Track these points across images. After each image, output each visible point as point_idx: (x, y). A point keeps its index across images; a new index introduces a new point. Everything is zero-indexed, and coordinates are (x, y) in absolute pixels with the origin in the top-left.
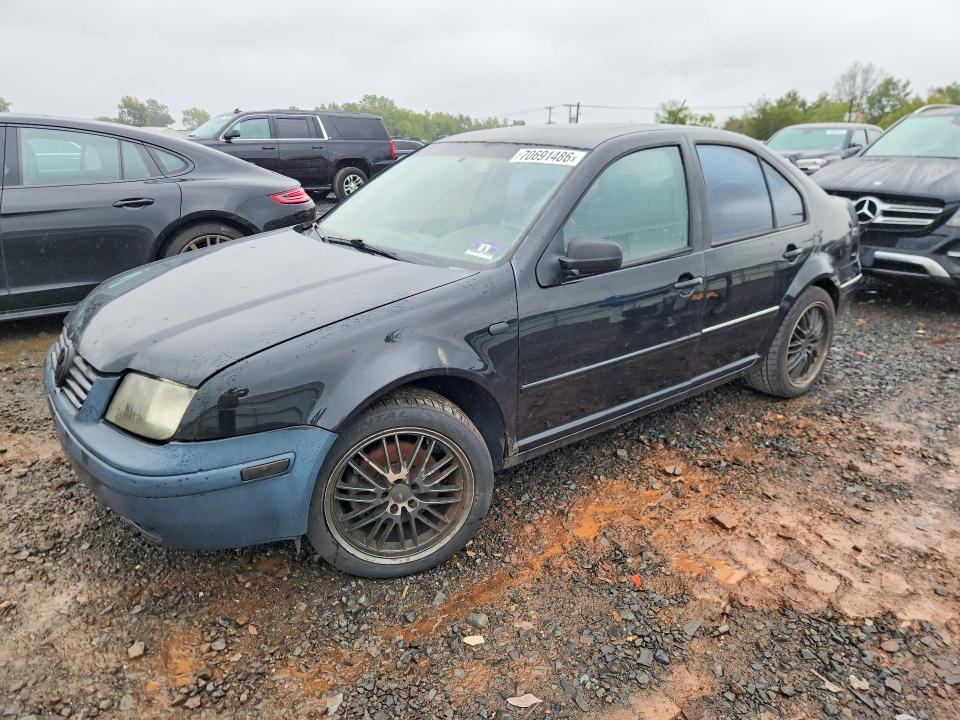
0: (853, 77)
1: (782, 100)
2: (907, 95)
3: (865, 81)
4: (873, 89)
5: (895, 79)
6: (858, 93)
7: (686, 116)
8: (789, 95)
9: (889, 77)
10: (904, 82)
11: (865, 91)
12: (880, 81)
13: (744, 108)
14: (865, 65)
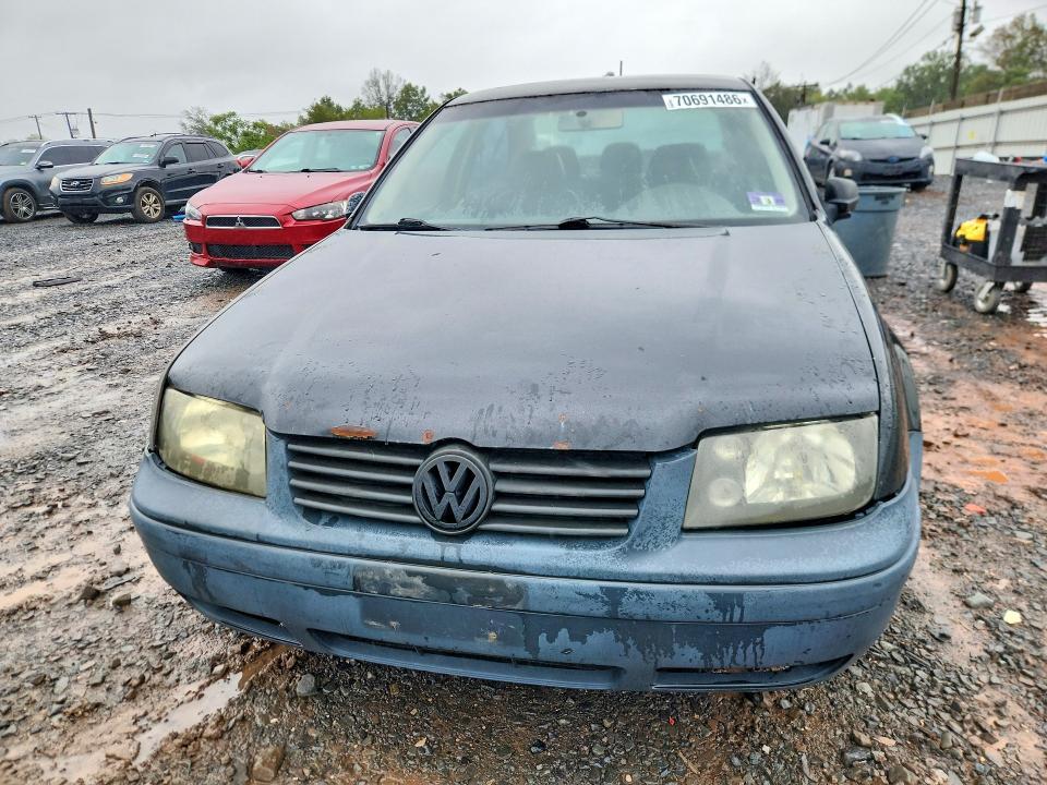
0: (376, 83)
1: (317, 106)
2: (426, 100)
3: (388, 87)
4: (397, 94)
5: (413, 85)
6: (385, 99)
7: (236, 123)
8: (323, 101)
9: (407, 83)
10: (420, 88)
11: (390, 97)
12: (400, 87)
13: (299, 112)
14: (383, 71)
